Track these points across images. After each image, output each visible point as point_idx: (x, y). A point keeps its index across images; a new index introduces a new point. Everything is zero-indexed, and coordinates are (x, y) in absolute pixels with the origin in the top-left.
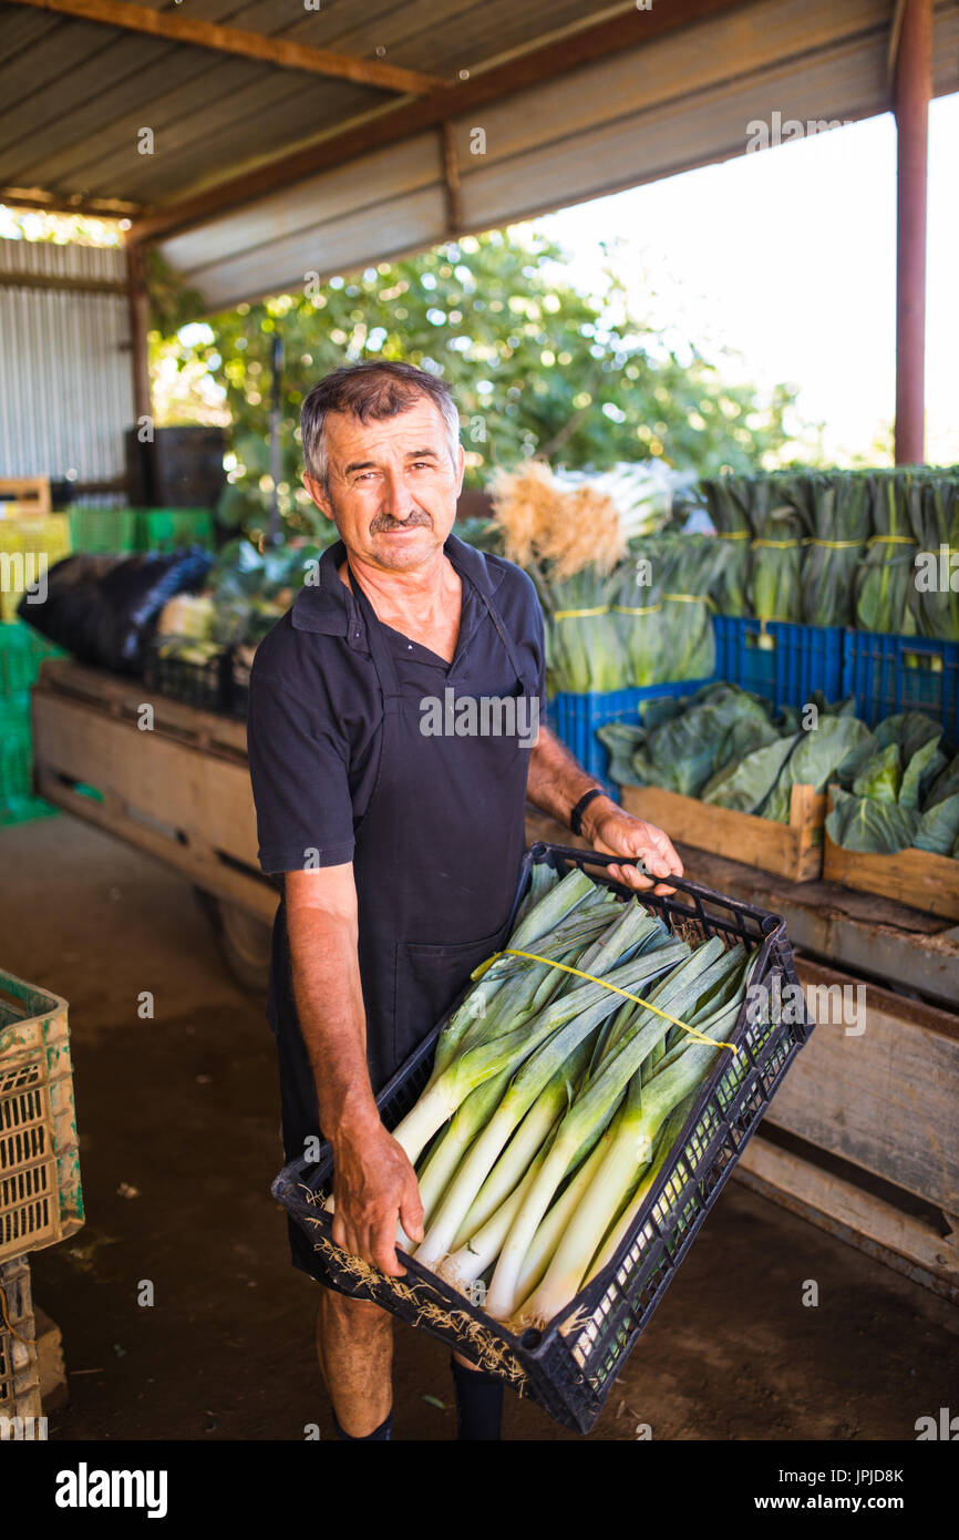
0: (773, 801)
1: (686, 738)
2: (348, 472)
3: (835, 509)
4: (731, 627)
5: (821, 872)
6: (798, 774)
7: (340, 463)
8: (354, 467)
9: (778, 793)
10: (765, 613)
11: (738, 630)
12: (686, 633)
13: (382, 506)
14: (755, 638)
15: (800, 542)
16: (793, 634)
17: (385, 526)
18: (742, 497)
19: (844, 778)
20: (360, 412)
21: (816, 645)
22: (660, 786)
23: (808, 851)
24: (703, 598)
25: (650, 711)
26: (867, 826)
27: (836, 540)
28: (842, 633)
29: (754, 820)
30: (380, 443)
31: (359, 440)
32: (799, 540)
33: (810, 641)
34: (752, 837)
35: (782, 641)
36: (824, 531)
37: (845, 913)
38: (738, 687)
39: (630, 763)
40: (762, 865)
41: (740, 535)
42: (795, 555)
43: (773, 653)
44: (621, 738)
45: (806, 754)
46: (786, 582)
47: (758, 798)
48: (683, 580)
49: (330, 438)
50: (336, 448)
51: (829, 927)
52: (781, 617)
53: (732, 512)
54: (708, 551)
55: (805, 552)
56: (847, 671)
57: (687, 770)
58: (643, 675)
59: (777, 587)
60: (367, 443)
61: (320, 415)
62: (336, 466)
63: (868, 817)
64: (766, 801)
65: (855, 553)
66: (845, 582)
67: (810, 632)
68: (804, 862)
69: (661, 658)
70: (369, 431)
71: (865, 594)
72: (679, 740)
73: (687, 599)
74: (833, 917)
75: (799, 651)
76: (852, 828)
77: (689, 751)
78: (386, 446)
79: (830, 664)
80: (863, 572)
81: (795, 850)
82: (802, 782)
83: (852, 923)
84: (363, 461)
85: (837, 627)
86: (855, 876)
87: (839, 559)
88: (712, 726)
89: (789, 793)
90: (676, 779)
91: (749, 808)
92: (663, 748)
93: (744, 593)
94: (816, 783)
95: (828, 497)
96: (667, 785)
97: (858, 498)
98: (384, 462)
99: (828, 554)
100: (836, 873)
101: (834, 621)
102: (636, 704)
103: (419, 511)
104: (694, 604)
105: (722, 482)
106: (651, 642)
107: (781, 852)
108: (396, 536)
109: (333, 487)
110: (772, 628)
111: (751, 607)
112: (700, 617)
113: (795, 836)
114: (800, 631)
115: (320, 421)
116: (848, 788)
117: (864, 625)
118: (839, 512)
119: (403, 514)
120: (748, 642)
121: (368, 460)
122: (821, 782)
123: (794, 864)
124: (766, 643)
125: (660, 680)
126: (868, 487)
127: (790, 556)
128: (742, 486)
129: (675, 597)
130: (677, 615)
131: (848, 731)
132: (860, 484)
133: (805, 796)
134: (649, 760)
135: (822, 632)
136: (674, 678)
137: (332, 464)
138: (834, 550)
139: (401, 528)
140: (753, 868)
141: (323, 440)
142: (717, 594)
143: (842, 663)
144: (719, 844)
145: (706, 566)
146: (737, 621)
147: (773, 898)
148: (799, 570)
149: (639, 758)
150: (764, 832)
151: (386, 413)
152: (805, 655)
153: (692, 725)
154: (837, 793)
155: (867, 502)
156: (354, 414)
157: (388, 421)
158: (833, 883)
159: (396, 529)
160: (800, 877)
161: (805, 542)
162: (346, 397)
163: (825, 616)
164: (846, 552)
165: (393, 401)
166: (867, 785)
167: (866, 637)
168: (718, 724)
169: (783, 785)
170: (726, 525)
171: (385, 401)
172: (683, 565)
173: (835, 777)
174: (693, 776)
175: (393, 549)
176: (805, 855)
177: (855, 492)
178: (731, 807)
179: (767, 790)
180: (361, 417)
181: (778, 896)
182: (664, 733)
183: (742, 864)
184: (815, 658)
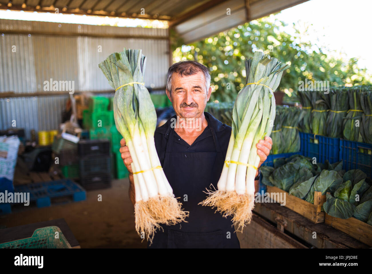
0: (309, 196)
1: (285, 173)
2: (176, 90)
3: (336, 100)
4: (306, 136)
5: (324, 220)
6: (317, 188)
7: (174, 87)
8: (177, 89)
9: (311, 193)
10: (316, 133)
11: (307, 137)
12: (289, 138)
13: (184, 100)
14: (313, 140)
15: (326, 111)
16: (324, 139)
17: (184, 106)
18: (309, 96)
19: (331, 191)
20: (181, 73)
21: (331, 144)
22: (277, 187)
23: (319, 214)
24: (296, 127)
25: (277, 162)
26: (337, 208)
27: (337, 110)
28: (339, 140)
29: (303, 201)
30: (186, 83)
31: (180, 81)
32: (326, 110)
33: (329, 142)
34: (303, 206)
35: (321, 142)
36: (333, 107)
37: (328, 238)
38: (302, 156)
39: (267, 178)
40: (305, 216)
41: (309, 108)
42: (325, 114)
43: (318, 145)
44: (266, 171)
45: (319, 181)
46: (322, 123)
47: (305, 195)
48: (289, 122)
49: (173, 80)
50: (174, 83)
51: (323, 242)
52: (321, 134)
53: (306, 101)
54: (297, 113)
55: (328, 114)
56: (341, 152)
57: (285, 182)
58: (275, 151)
59: (319, 124)
60: (181, 82)
61: (171, 73)
62: (173, 87)
63: (337, 205)
64: (307, 195)
65: (344, 115)
66: (340, 123)
67: (329, 139)
68: (318, 217)
69: (281, 146)
70: (183, 78)
71: (346, 128)
72: (282, 173)
73: (290, 127)
74: (324, 238)
75: (326, 145)
76: (332, 208)
77: (285, 176)
78: (187, 84)
79: (335, 150)
80: (345, 121)
81: (315, 213)
82: (318, 191)
83: (330, 241)
84: (180, 87)
85: (337, 138)
86: (334, 224)
87: (338, 116)
88: (293, 168)
89: (313, 193)
90: (282, 185)
91: (302, 197)
92: (277, 175)
93: (309, 125)
94: (322, 192)
95: (334, 97)
96: (279, 187)
97: (344, 97)
98: (186, 88)
99: (335, 114)
100: (329, 222)
101: (337, 136)
102: (272, 160)
103: (194, 103)
104: (293, 129)
105: (303, 93)
106: (277, 141)
107: (311, 213)
108: (187, 109)
109: (172, 93)
110: (317, 137)
111: (312, 131)
112: (294, 133)
113: (315, 208)
114: (326, 139)
115: (171, 75)
116: (332, 194)
117: (346, 138)
118: (338, 101)
119: (189, 103)
120: (311, 141)
121: (181, 87)
122: (324, 191)
123: (315, 217)
124: (316, 142)
125: (281, 152)
126: (347, 93)
127: (323, 115)
128: (309, 93)
129: (286, 127)
130: (287, 133)
131: (333, 175)
132: (345, 92)
133: (318, 195)
134: (273, 178)
135: (333, 139)
136: (286, 152)
137: (172, 87)
138: (336, 114)
139: (189, 107)
140: (302, 217)
141: (171, 80)
142: (301, 126)
143: (339, 150)
144: (293, 207)
145: (296, 117)
146: (307, 134)
147: (306, 229)
148: (325, 119)
149: (270, 178)
150: (306, 205)
151: (188, 74)
152: (327, 146)
153: (286, 168)
154: (329, 196)
155: (347, 98)
156: (179, 73)
157: (188, 77)
158: (328, 225)
159: (187, 107)
160: (317, 222)
161: (328, 111)
162: (178, 68)
163: (334, 134)
164: (340, 114)
165: (191, 70)
166: (338, 194)
167: (346, 142)
168: (294, 168)
169: (312, 191)
170: (305, 104)
171: (189, 71)
172: (288, 117)
173: (328, 190)
174: (287, 185)
175: (186, 113)
176: (318, 215)
177: (343, 95)
178: (296, 196)
179: (308, 192)
180: (181, 74)
181: (307, 228)
182: (278, 170)
183: (300, 215)
184: (330, 147)
